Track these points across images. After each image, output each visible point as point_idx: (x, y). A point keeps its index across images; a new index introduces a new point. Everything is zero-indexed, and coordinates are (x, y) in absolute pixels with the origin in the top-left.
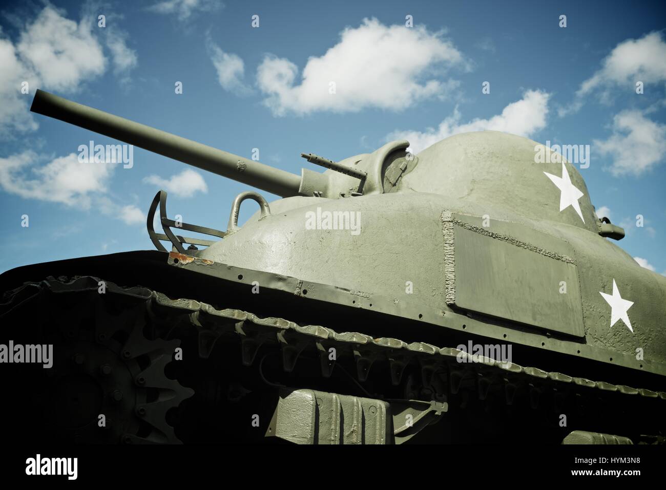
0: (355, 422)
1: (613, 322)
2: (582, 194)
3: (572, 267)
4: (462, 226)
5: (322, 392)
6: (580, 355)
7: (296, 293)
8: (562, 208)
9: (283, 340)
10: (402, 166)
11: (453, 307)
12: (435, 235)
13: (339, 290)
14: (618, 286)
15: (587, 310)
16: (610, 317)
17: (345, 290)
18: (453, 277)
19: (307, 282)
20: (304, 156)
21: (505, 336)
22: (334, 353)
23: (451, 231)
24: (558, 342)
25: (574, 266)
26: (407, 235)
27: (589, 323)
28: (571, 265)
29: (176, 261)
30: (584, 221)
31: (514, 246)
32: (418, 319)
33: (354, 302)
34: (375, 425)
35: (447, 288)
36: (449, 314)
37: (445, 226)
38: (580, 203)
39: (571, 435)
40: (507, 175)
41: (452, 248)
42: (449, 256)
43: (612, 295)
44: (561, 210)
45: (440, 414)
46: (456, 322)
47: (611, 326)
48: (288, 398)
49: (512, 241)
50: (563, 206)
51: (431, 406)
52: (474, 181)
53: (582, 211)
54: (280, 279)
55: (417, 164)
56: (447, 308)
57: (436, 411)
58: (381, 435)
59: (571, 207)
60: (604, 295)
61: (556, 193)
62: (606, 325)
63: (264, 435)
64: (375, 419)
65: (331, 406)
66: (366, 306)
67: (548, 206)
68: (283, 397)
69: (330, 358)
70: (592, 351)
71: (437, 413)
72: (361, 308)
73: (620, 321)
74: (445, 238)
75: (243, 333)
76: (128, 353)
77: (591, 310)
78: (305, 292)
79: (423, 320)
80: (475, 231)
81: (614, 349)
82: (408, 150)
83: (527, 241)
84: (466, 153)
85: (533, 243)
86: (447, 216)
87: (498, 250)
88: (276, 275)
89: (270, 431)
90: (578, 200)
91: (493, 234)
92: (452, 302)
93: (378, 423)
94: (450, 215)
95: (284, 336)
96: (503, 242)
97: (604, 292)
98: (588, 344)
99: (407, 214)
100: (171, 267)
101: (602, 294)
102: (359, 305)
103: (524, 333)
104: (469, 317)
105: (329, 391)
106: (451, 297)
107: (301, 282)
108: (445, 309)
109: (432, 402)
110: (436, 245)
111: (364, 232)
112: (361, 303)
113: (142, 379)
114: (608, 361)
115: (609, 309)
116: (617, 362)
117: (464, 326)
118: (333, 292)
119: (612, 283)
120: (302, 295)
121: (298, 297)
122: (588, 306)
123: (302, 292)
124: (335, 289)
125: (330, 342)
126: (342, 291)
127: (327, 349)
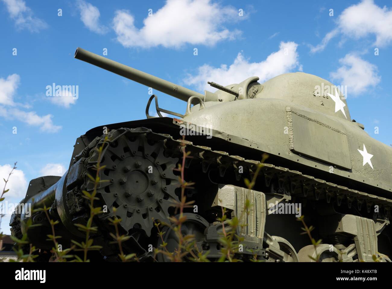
0: (252, 201)
1: (364, 164)
2: (345, 105)
3: (345, 137)
4: (295, 114)
5: (238, 187)
6: (350, 178)
7: (226, 139)
8: (336, 111)
9: (220, 162)
10: (256, 89)
11: (293, 151)
12: (283, 118)
13: (244, 139)
14: (366, 147)
15: (352, 157)
16: (363, 161)
17: (247, 140)
18: (292, 137)
19: (231, 135)
20: (209, 83)
21: (316, 166)
22: (242, 169)
23: (291, 116)
24: (340, 171)
25: (346, 136)
26: (271, 117)
27: (353, 163)
28: (345, 135)
29: (176, 122)
30: (346, 118)
31: (319, 125)
32: (278, 155)
33: (251, 145)
34: (260, 203)
35: (290, 142)
36: (291, 154)
37: (288, 113)
38: (344, 109)
39: (346, 216)
40: (310, 94)
41: (292, 124)
42: (290, 127)
43: (363, 151)
44: (336, 112)
45: (288, 201)
46: (294, 158)
47: (363, 165)
48: (222, 188)
49: (318, 122)
50: (337, 110)
51: (284, 197)
52: (293, 97)
53: (345, 113)
54: (220, 133)
55: (263, 88)
56: (290, 151)
57: (286, 199)
58: (263, 207)
59: (340, 110)
60: (360, 151)
61: (333, 104)
62: (361, 165)
63: (211, 206)
64: (261, 200)
65: (242, 193)
66: (256, 148)
67: (329, 110)
68: (221, 188)
69: (240, 172)
70: (355, 176)
71: (286, 200)
72: (254, 149)
73: (367, 163)
74: (288, 119)
75: (203, 157)
76: (158, 162)
77: (354, 157)
78: (230, 139)
79: (281, 156)
80: (301, 116)
81: (364, 176)
82: (258, 81)
83: (324, 122)
84: (288, 83)
85: (327, 124)
86: (288, 109)
87: (312, 126)
88: (217, 131)
89: (214, 204)
90: (344, 107)
91: (309, 118)
92: (292, 149)
93: (262, 202)
94: (290, 109)
95: (220, 160)
96: (314, 122)
97: (360, 149)
98: (353, 173)
99: (270, 107)
100: (174, 125)
101: (359, 150)
102: (253, 147)
103: (324, 166)
104: (300, 156)
105: (240, 186)
106: (292, 146)
107: (228, 135)
108: (290, 152)
109: (284, 195)
110: (284, 122)
111: (252, 115)
112: (254, 146)
113: (165, 174)
114: (362, 182)
115: (362, 157)
116: (366, 182)
117: (298, 160)
118: (242, 141)
119: (363, 145)
120: (229, 141)
121: (227, 142)
122: (353, 155)
123: (229, 140)
124: (242, 139)
125: (240, 163)
126: (245, 140)
127: (238, 167)
